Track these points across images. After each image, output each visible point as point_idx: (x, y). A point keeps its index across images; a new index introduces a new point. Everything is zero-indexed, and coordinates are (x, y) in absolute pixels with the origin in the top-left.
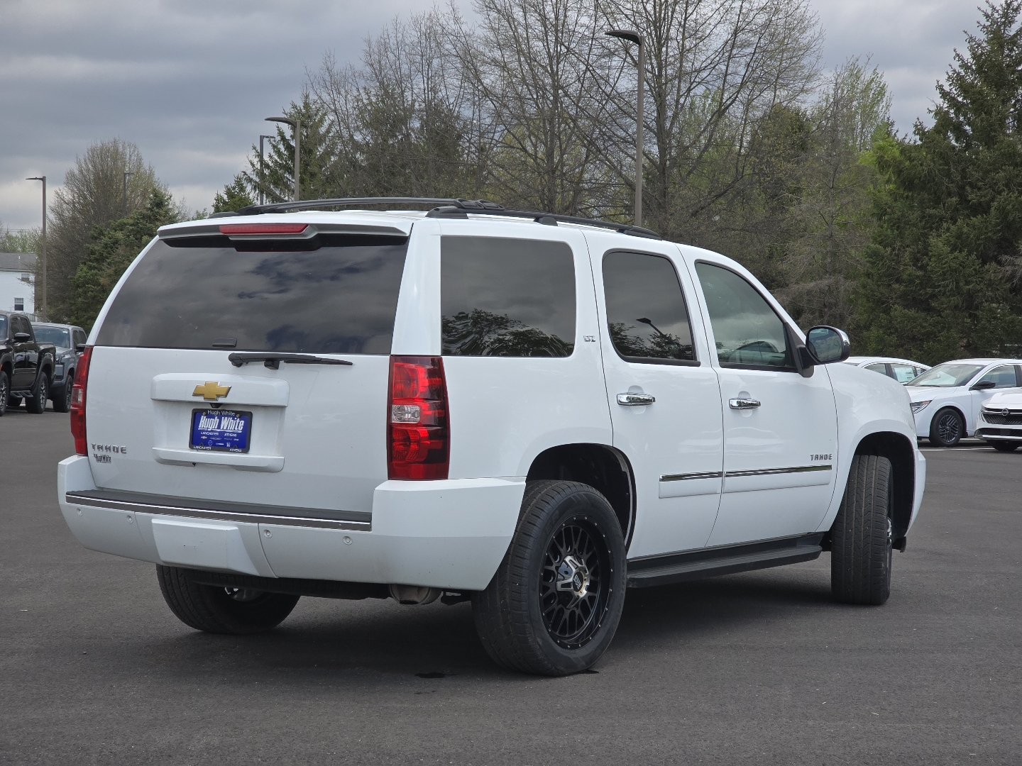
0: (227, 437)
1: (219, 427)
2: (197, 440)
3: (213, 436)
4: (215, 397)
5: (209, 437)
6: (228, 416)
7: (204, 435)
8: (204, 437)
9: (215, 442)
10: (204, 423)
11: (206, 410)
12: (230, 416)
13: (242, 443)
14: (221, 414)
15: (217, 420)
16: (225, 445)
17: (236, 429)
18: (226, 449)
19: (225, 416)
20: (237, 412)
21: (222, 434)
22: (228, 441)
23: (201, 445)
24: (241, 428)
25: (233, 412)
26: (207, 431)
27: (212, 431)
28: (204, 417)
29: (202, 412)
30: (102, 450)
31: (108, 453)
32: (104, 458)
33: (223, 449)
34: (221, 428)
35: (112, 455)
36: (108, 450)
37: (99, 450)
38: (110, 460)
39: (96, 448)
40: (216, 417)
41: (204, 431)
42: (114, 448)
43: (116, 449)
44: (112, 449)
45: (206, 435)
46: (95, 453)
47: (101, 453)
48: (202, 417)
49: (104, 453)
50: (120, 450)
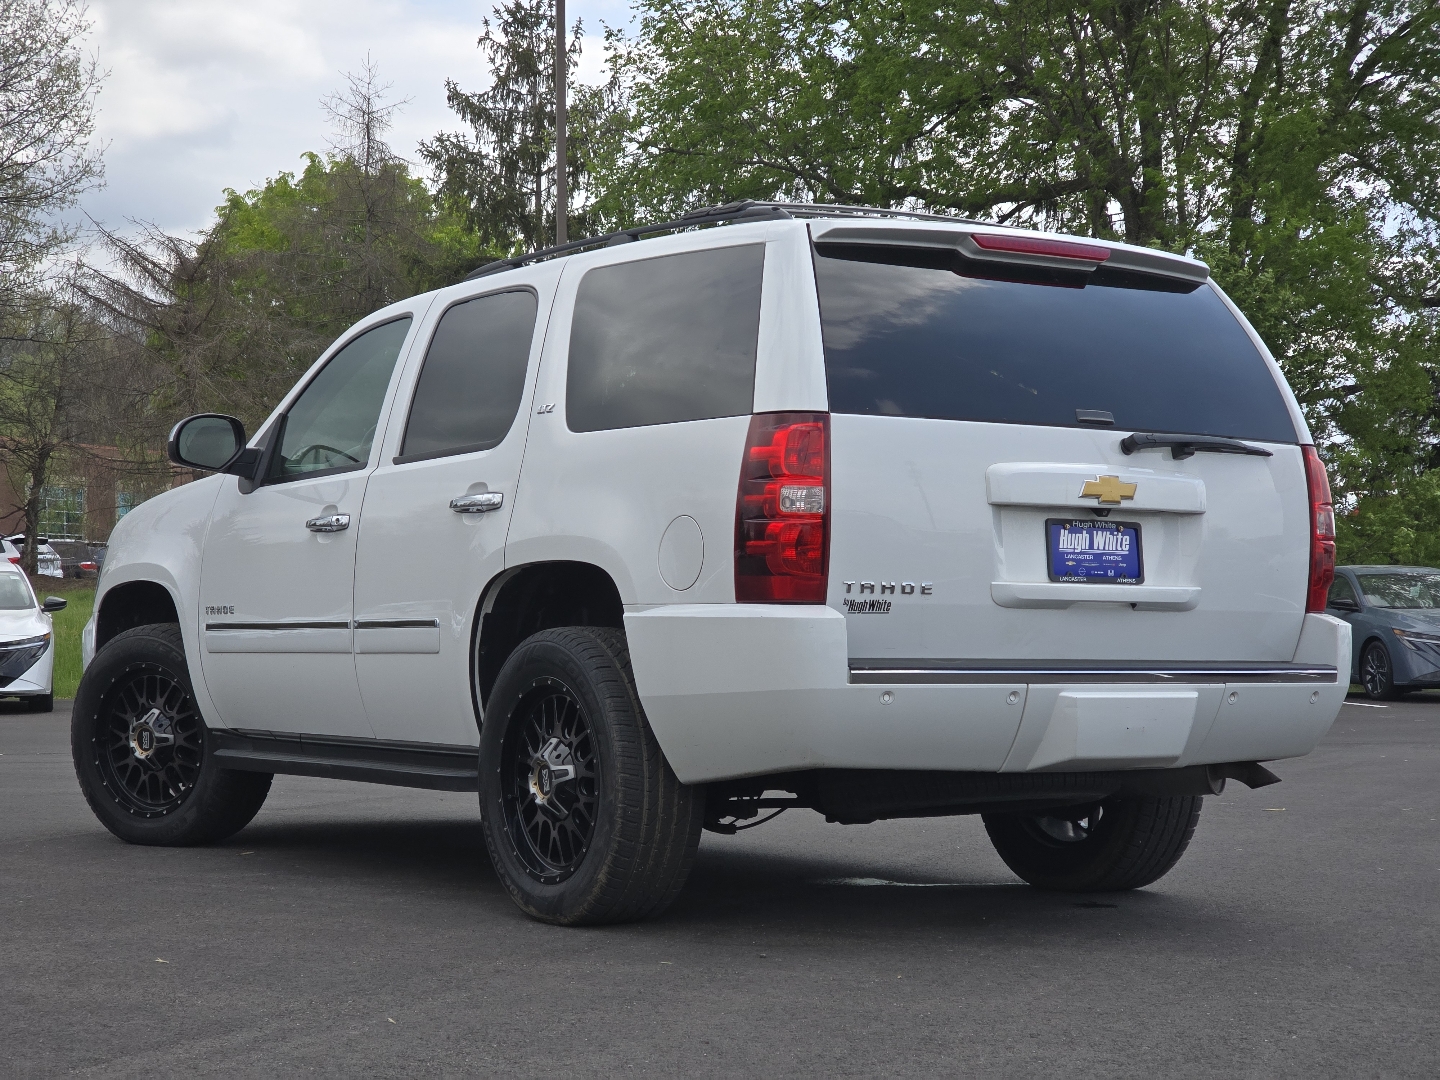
0: (1106, 561)
1: (1091, 546)
2: (1058, 567)
3: (1086, 560)
4: (1118, 499)
5: (1079, 562)
6: (1103, 529)
7: (1069, 560)
8: (1070, 563)
9: (1089, 569)
10: (1068, 542)
11: (1070, 522)
12: (1108, 530)
13: (1132, 569)
14: (1094, 527)
15: (1086, 536)
16: (1106, 575)
17: (1119, 548)
18: (1112, 581)
19: (1099, 529)
20: (1119, 524)
21: (1098, 557)
22: (1111, 568)
23: (1071, 575)
24: (1126, 548)
25: (1112, 522)
26: (1074, 553)
27: (1081, 553)
28: (1067, 532)
29: (1062, 523)
30: (872, 592)
31: (887, 597)
32: (872, 605)
33: (1104, 579)
34: (1095, 547)
35: (895, 599)
36: (888, 592)
37: (862, 592)
38: (885, 607)
39: (856, 589)
40: (1085, 532)
41: (1068, 553)
42: (903, 588)
43: (908, 590)
44: (898, 590)
45: (1073, 560)
46: (850, 597)
47: (867, 597)
48: (1062, 531)
49: (877, 596)
50: (917, 590)
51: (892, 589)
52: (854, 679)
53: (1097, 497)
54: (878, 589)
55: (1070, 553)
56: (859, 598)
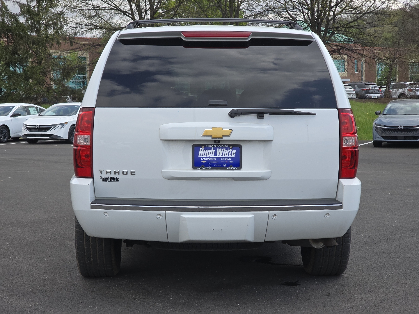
0: (222, 160)
1: (215, 154)
2: (197, 163)
3: (212, 160)
4: (222, 136)
5: (208, 161)
6: (222, 148)
7: (203, 160)
8: (204, 162)
9: (213, 164)
10: (202, 153)
11: (204, 145)
12: (224, 148)
13: (237, 164)
14: (217, 147)
15: (213, 151)
16: (222, 166)
17: (230, 155)
18: (225, 168)
19: (219, 147)
20: (229, 145)
21: (218, 159)
22: (225, 163)
23: (203, 166)
24: (233, 155)
25: (226, 145)
26: (206, 158)
27: (209, 157)
28: (203, 149)
29: (200, 146)
30: (111, 174)
31: (117, 176)
32: (111, 178)
33: (221, 167)
34: (218, 155)
35: (121, 176)
36: (117, 174)
37: (107, 174)
38: (118, 179)
39: (104, 173)
40: (212, 149)
41: (202, 158)
42: (123, 172)
43: (125, 173)
44: (121, 173)
45: (205, 160)
46: (102, 176)
47: (108, 176)
48: (201, 149)
49: (113, 175)
50: (129, 173)
51: (119, 173)
52: (93, 207)
53: (211, 136)
54: (113, 173)
55: (204, 158)
56: (106, 176)
